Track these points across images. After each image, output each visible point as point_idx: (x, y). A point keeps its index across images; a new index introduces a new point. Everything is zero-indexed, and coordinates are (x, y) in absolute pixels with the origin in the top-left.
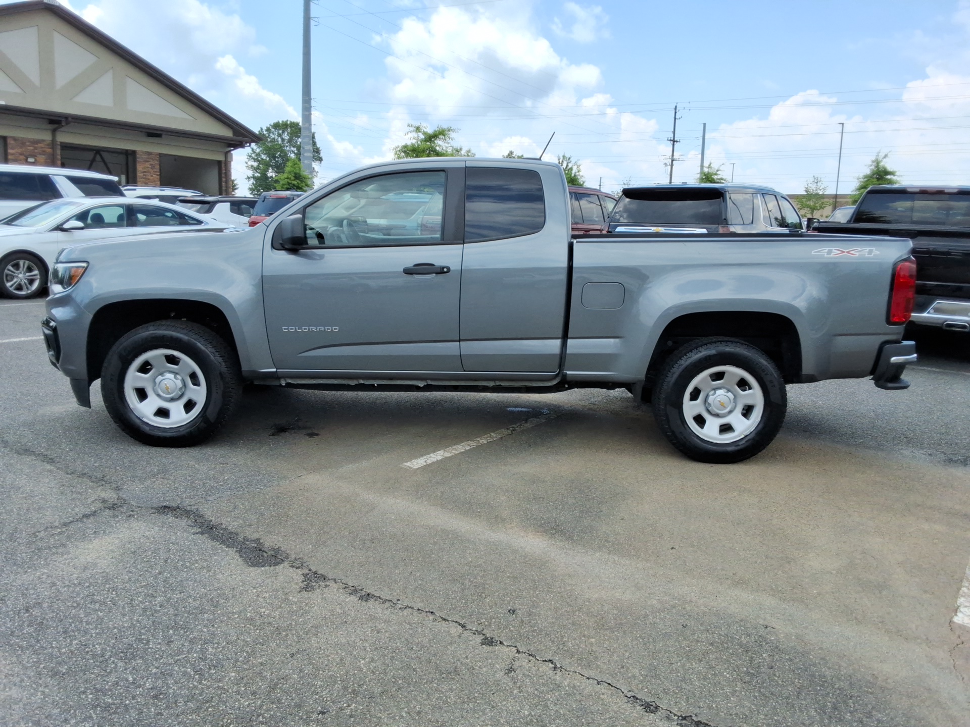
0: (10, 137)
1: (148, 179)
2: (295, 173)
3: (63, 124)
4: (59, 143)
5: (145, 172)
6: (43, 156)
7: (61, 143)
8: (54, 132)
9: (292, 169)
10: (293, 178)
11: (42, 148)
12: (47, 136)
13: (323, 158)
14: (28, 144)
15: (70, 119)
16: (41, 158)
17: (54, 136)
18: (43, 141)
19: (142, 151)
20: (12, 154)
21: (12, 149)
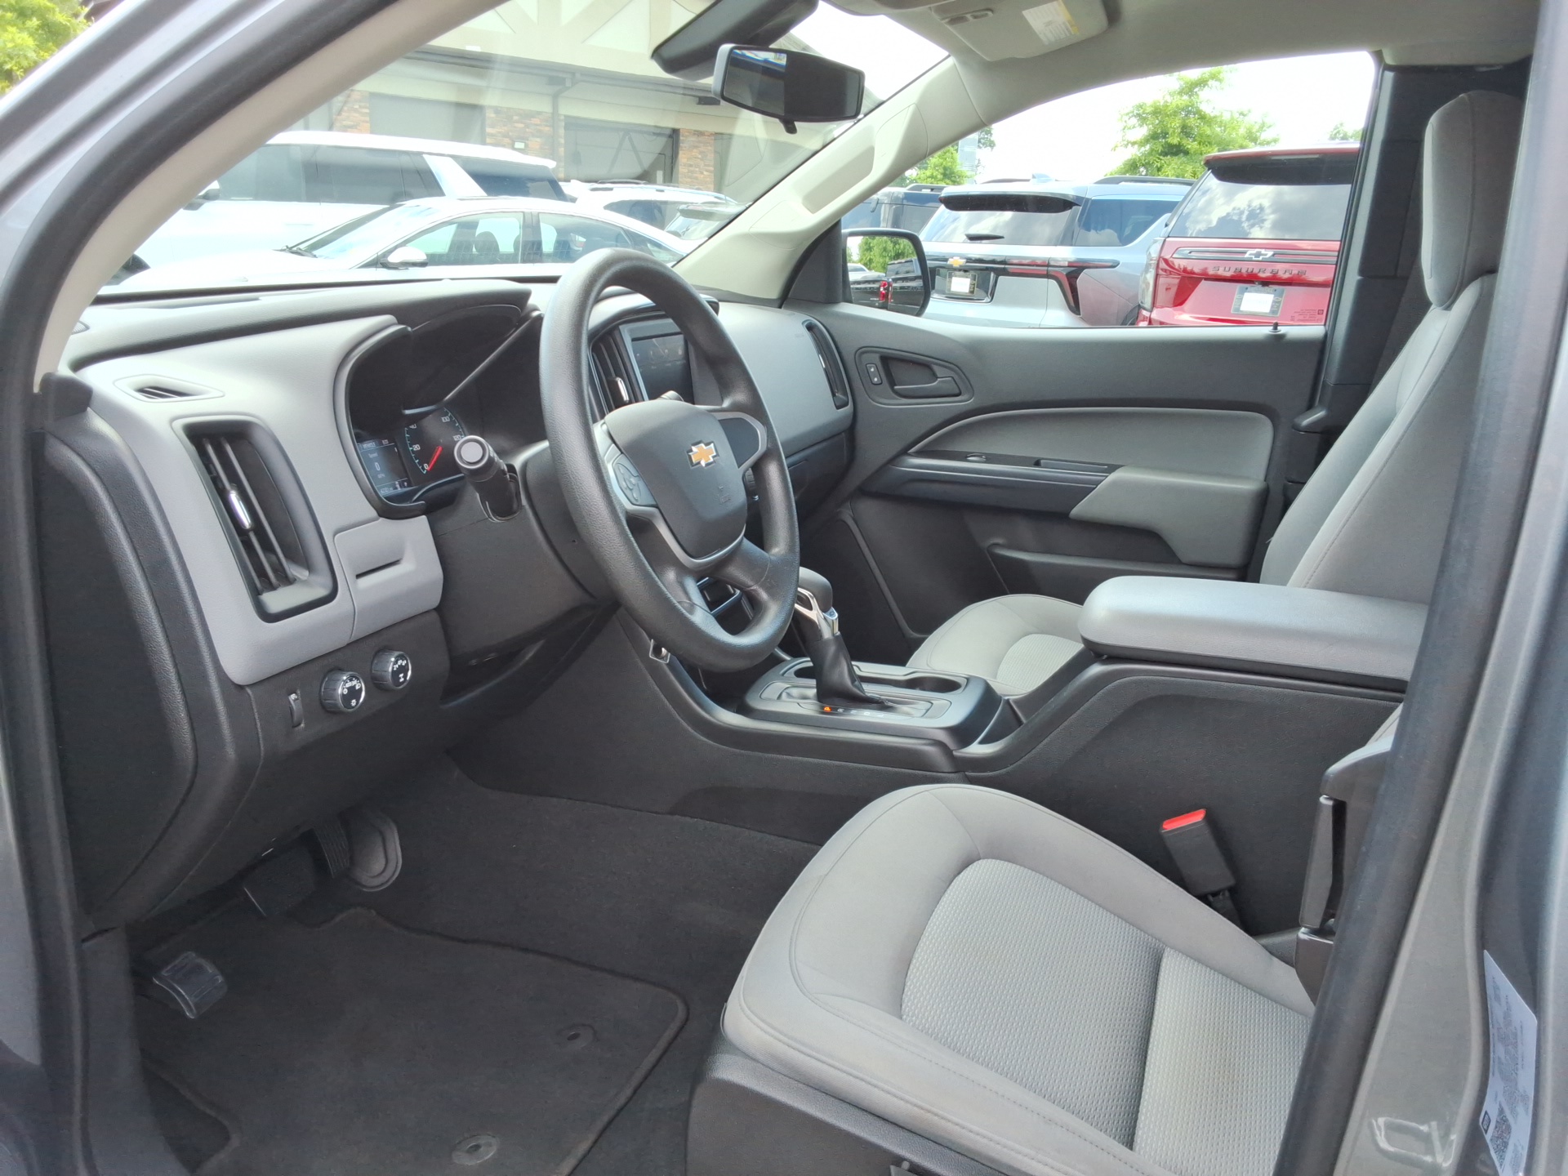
0: (490, 107)
1: (696, 178)
2: (945, 169)
3: (568, 84)
4: (562, 117)
5: (691, 166)
6: (538, 140)
7: (565, 116)
8: (555, 98)
9: (941, 160)
10: (940, 176)
11: (537, 125)
12: (545, 107)
13: (996, 142)
14: (515, 118)
15: (578, 75)
16: (535, 142)
17: (555, 107)
18: (539, 113)
19: (689, 131)
20: (492, 135)
21: (493, 126)
